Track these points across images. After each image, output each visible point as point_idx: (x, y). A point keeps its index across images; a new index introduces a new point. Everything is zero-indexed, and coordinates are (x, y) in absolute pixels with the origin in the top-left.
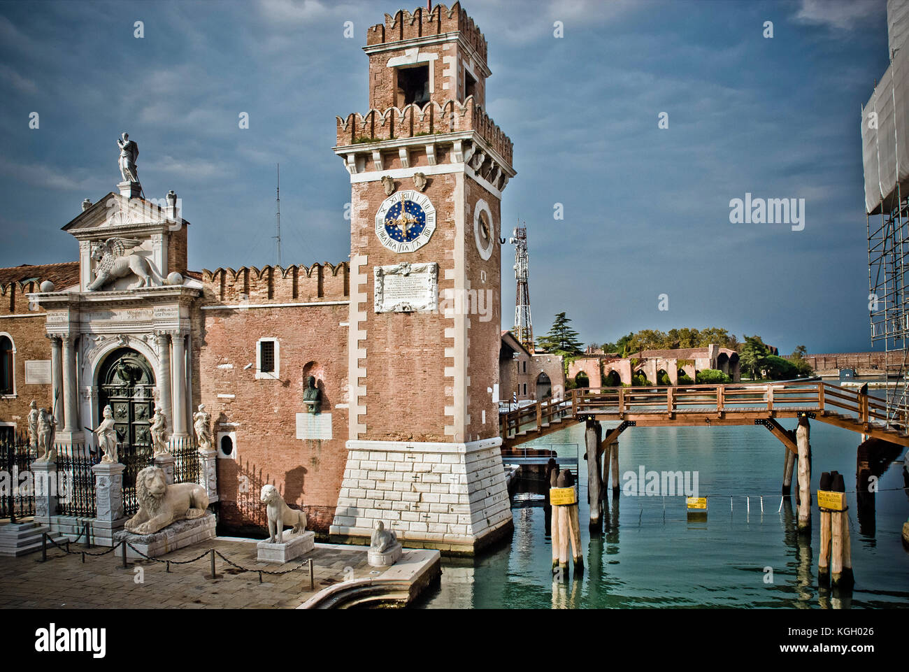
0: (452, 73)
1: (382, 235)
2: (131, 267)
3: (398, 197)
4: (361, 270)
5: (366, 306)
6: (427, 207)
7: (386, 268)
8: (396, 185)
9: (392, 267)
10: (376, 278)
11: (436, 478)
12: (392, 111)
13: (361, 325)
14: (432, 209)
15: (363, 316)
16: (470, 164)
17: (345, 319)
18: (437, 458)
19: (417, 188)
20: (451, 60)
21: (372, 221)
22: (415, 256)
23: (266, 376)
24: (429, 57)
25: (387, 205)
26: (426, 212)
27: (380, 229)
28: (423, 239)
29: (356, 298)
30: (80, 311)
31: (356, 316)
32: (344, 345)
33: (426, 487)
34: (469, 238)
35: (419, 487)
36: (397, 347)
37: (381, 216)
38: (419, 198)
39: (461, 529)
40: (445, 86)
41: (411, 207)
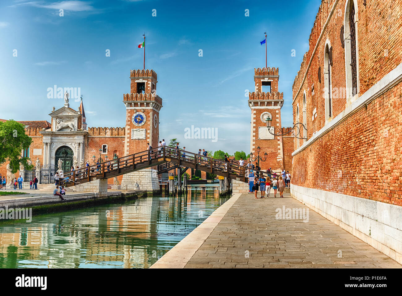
0: (150, 85)
1: (134, 122)
2: (69, 125)
3: (137, 113)
4: (128, 129)
5: (129, 138)
6: (144, 116)
7: (134, 129)
8: (137, 111)
9: (136, 129)
10: (132, 131)
11: (144, 177)
12: (137, 94)
13: (128, 142)
14: (145, 117)
15: (128, 140)
16: (154, 107)
17: (124, 140)
18: (145, 172)
19: (142, 112)
20: (150, 83)
21: (131, 119)
22: (141, 127)
23: (104, 153)
24: (145, 81)
25: (135, 115)
26: (144, 117)
27: (133, 120)
28: (143, 123)
29: (127, 136)
30: (52, 136)
31: (126, 140)
32: (124, 146)
33: (142, 179)
34: (153, 123)
35: (140, 179)
36: (136, 147)
37: (133, 117)
38: (142, 114)
39: (150, 188)
40: (148, 89)
41: (141, 116)
